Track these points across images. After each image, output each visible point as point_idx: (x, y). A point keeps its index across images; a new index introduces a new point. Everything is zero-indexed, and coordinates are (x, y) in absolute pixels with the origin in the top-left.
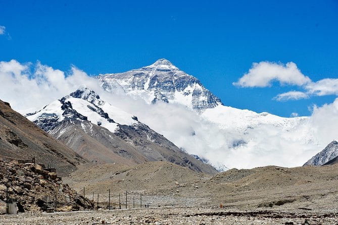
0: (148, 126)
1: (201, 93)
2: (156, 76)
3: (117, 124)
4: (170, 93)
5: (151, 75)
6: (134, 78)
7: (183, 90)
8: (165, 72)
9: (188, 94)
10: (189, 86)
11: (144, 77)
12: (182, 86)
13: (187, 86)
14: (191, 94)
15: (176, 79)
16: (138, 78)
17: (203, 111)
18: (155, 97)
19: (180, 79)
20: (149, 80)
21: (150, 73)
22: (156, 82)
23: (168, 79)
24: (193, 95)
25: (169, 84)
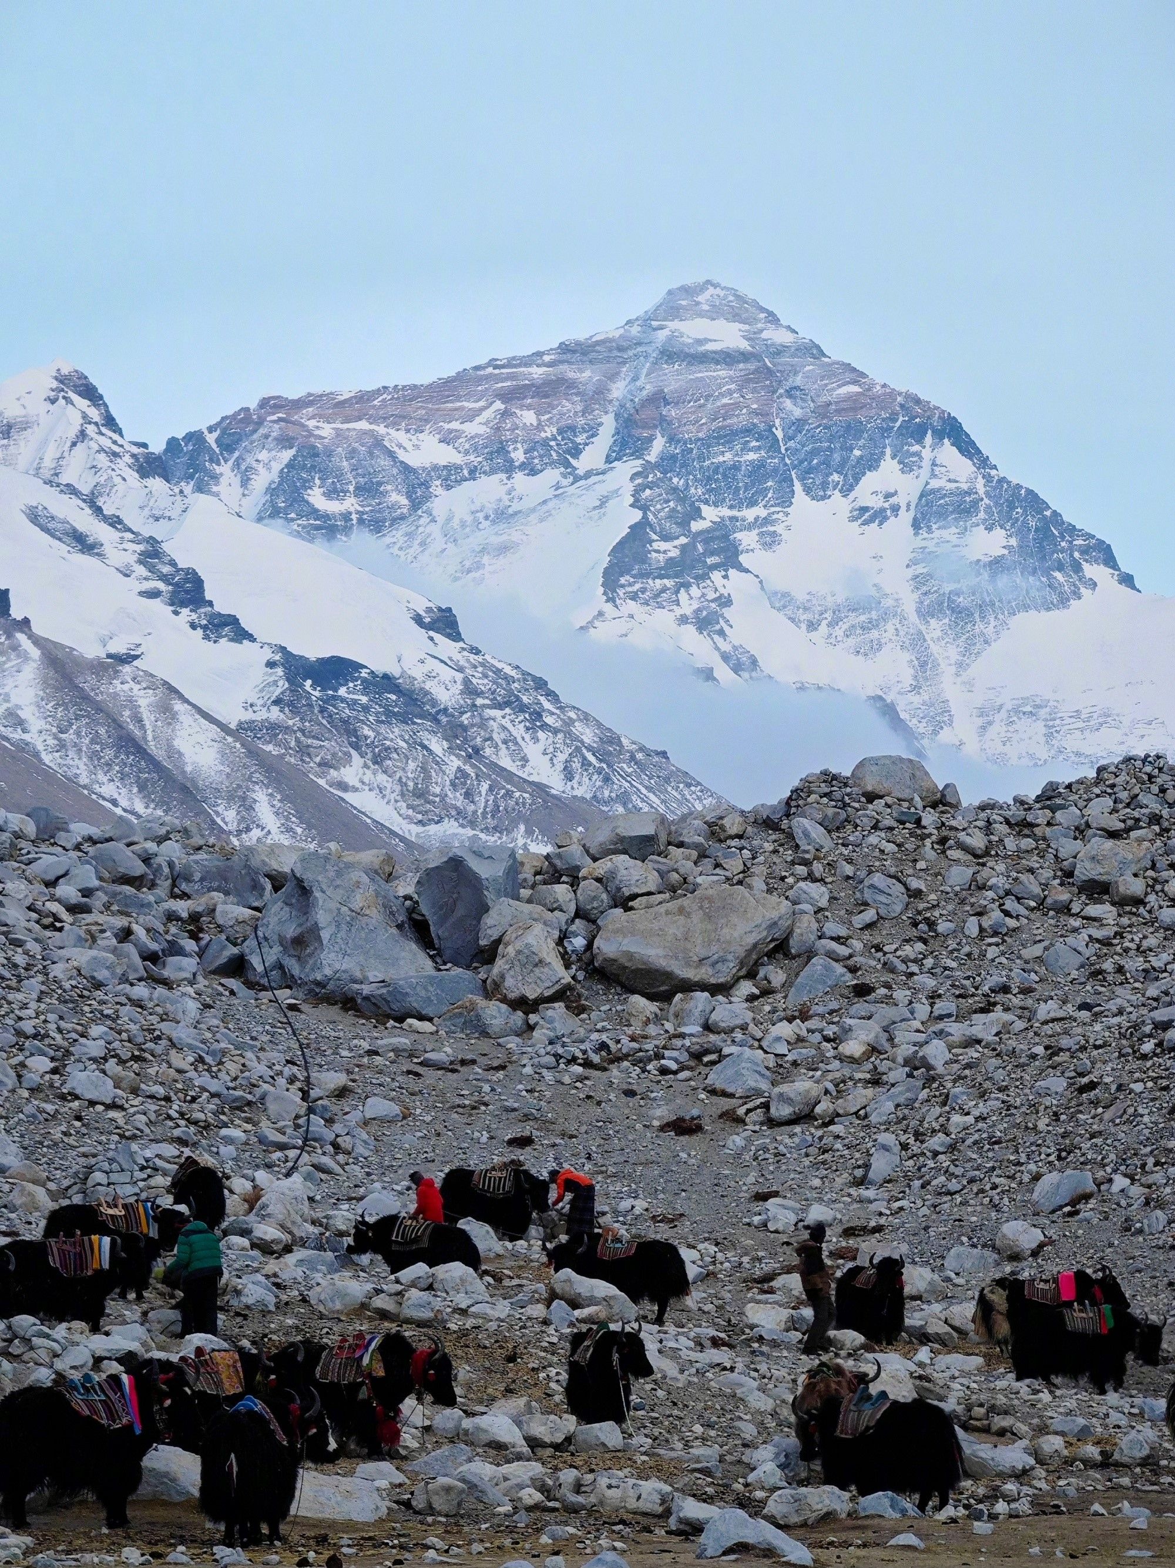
0: (540, 684)
1: (975, 503)
2: (658, 399)
3: (267, 654)
4: (759, 511)
5: (618, 390)
6: (505, 414)
7: (847, 490)
8: (722, 372)
9: (879, 516)
10: (889, 466)
11: (569, 407)
12: (844, 461)
13: (872, 463)
14: (906, 517)
15: (798, 413)
16: (529, 417)
17: (990, 630)
18: (637, 515)
19: (823, 411)
20: (608, 424)
21: (613, 377)
22: (659, 445)
23: (740, 420)
24: (916, 525)
25: (746, 449)
